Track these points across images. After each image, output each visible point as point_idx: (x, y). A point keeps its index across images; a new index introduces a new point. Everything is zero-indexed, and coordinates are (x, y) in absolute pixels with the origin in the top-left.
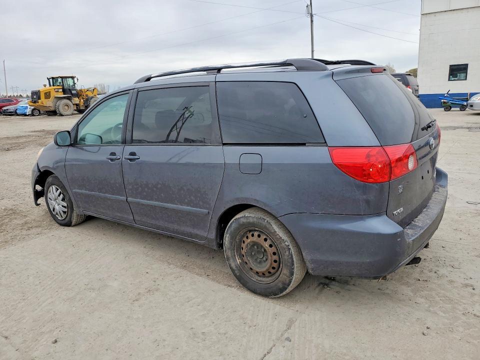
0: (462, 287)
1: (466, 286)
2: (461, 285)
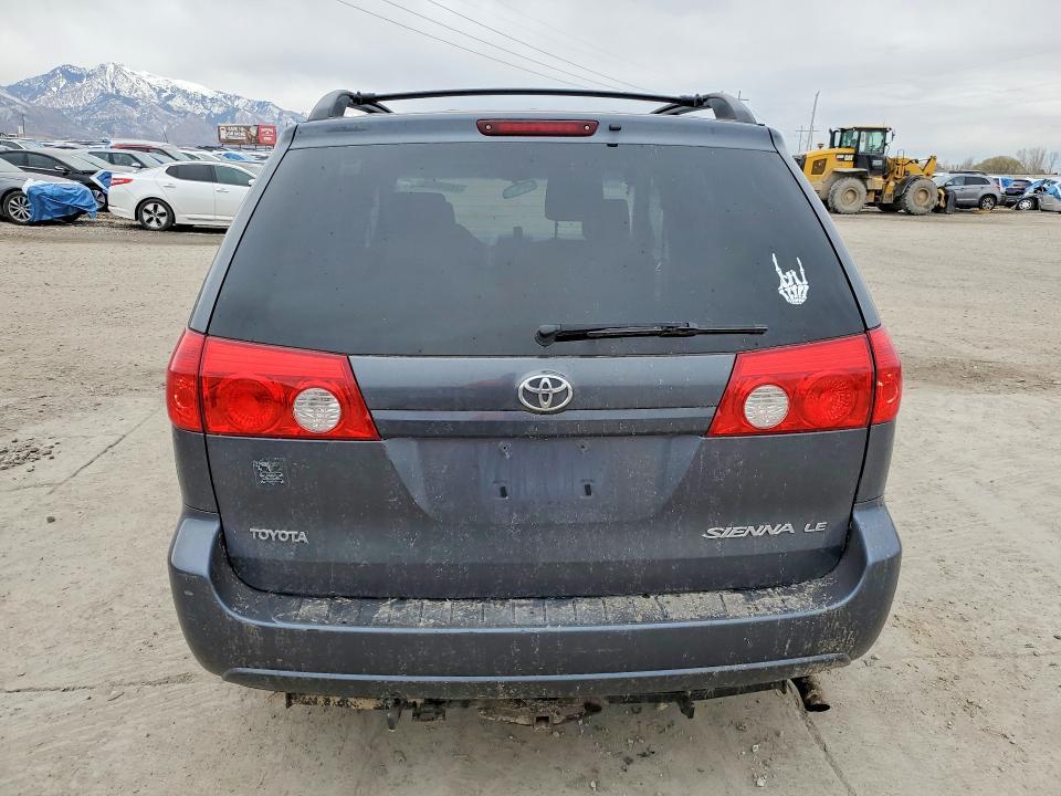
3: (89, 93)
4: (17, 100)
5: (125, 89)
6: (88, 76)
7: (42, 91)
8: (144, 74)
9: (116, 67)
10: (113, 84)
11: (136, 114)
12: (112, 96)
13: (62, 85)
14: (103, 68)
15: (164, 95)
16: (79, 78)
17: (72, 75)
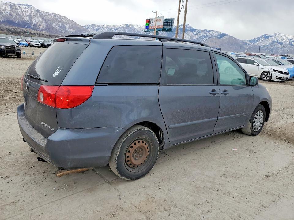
0: (9, 175)
1: (8, 177)
2: (11, 176)
3: (270, 41)
4: (250, 44)
5: (280, 40)
6: (271, 37)
7: (257, 41)
8: (287, 35)
9: (279, 34)
10: (277, 39)
11: (281, 46)
12: (276, 42)
13: (263, 39)
14: (275, 34)
15: (291, 41)
16: (268, 37)
17: (266, 37)
